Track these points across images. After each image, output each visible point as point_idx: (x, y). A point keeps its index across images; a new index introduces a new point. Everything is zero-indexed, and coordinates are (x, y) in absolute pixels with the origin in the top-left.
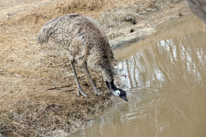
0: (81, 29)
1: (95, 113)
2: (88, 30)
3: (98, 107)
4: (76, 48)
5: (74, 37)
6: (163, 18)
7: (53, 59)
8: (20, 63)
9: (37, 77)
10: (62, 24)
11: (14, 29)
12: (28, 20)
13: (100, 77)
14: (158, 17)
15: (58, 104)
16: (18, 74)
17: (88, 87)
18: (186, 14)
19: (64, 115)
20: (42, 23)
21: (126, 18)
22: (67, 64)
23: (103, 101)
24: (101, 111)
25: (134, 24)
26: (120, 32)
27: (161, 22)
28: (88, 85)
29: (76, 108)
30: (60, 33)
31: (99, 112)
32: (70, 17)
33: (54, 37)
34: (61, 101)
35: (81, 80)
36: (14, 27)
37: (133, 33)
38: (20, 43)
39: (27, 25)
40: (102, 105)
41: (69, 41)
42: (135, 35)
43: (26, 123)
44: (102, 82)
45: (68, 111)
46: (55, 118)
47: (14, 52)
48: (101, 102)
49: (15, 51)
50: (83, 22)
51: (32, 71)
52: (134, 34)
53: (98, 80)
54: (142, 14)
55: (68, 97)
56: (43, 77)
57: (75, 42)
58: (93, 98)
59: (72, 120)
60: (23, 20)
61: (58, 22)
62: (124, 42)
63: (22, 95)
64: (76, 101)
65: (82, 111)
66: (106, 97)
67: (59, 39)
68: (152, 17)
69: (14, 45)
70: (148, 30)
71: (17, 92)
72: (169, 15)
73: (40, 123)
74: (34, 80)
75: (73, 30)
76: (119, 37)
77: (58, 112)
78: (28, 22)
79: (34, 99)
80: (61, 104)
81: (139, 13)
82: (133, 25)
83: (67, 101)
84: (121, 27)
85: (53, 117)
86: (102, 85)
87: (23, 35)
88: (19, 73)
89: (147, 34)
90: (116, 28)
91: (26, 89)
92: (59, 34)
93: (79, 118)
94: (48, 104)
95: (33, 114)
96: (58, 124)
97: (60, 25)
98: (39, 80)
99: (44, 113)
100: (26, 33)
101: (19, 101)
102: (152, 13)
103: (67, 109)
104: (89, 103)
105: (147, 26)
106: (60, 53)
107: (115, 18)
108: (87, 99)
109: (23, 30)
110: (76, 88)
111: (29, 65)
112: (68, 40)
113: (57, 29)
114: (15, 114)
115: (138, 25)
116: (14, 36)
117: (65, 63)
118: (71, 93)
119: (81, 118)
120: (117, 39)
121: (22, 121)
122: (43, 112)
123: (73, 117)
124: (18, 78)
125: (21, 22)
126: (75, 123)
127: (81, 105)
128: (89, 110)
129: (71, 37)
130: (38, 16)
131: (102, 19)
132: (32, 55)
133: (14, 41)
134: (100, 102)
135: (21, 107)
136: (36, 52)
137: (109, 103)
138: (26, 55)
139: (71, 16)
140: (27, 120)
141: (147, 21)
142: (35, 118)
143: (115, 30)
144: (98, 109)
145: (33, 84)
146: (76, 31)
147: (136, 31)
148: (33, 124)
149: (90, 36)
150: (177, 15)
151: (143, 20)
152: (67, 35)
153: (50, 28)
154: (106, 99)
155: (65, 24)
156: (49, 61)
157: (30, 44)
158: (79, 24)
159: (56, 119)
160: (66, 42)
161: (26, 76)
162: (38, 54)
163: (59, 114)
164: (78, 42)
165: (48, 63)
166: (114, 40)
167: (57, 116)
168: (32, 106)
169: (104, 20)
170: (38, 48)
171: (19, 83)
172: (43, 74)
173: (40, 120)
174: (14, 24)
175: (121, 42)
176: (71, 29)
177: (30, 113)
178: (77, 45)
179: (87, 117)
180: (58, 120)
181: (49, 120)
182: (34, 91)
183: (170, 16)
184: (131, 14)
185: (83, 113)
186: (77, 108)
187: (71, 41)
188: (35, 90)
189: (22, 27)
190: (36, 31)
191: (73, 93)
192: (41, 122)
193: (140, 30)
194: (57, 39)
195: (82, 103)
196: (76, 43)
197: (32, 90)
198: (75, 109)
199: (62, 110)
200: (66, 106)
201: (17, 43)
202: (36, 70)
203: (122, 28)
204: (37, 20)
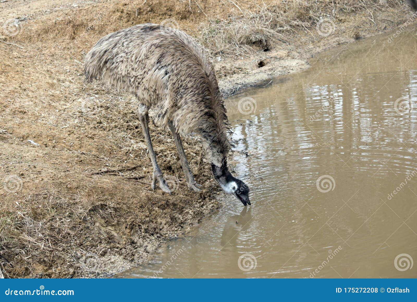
0: (162, 56)
1: (184, 226)
2: (177, 59)
3: (192, 213)
4: (152, 93)
5: (149, 70)
6: (324, 41)
7: (103, 112)
8: (37, 118)
9: (72, 147)
10: (126, 43)
11: (29, 49)
12: (57, 31)
13: (196, 154)
14: (313, 38)
15: (112, 203)
16: (36, 139)
17: (172, 172)
18: (368, 36)
19: (124, 226)
20: (84, 40)
21: (251, 38)
22: (131, 124)
23: (202, 203)
24: (197, 221)
25: (266, 50)
26: (237, 66)
27: (318, 50)
28: (173, 168)
29: (147, 214)
30: (122, 61)
31: (192, 224)
32: (143, 30)
33: (110, 68)
34: (119, 198)
35: (159, 157)
36: (28, 45)
37: (263, 68)
38: (40, 78)
39: (55, 41)
40: (198, 209)
41: (139, 79)
42: (266, 72)
43: (48, 240)
44: (200, 163)
45: (132, 220)
46: (106, 232)
47: (28, 95)
48: (198, 205)
49: (30, 94)
50: (167, 42)
51: (62, 136)
52: (266, 70)
53: (193, 160)
54: (283, 32)
55: (133, 191)
56: (83, 149)
57: (150, 80)
58: (182, 196)
59: (139, 238)
60: (46, 31)
61: (120, 39)
62: (245, 85)
63: (42, 182)
64: (149, 199)
65: (159, 220)
66: (208, 194)
67: (120, 73)
68: (302, 37)
69: (29, 80)
70: (294, 63)
71: (32, 175)
72: (336, 37)
73: (76, 240)
74: (66, 153)
75: (147, 57)
76: (235, 76)
77: (111, 220)
78: (56, 36)
79: (66, 191)
80: (118, 204)
81: (277, 29)
82: (265, 53)
83: (131, 200)
84: (240, 55)
85: (103, 229)
86: (201, 169)
87: (47, 61)
88: (38, 137)
89: (290, 71)
90: (230, 56)
91: (50, 171)
92: (121, 63)
93: (153, 235)
94: (92, 204)
95: (62, 222)
96: (112, 244)
97: (123, 46)
98: (76, 153)
99: (85, 220)
100: (51, 58)
101: (37, 195)
102: (302, 30)
103: (129, 214)
104: (174, 205)
105: (292, 55)
106: (118, 101)
107: (229, 38)
108: (170, 198)
109: (46, 52)
110: (149, 174)
111: (57, 122)
112: (136, 77)
113: (117, 54)
114: (27, 219)
115: (273, 53)
116: (28, 62)
117: (127, 122)
118: (140, 183)
119: (157, 233)
120: (231, 79)
121: (40, 235)
122: (82, 218)
123: (140, 231)
124: (34, 148)
125: (43, 36)
126: (146, 244)
127: (158, 207)
128: (173, 219)
129: (143, 71)
130: (78, 26)
131: (203, 38)
132: (62, 102)
133: (28, 72)
134: (195, 203)
135: (40, 206)
136: (70, 96)
137: (213, 206)
138: (51, 102)
139: (145, 29)
140: (51, 233)
141: (292, 46)
142: (66, 229)
143: (228, 60)
144: (191, 217)
145: (64, 161)
146: (154, 59)
147: (268, 65)
148: (61, 242)
149: (180, 71)
150: (352, 36)
151: (284, 44)
152: (136, 66)
153: (105, 50)
154: (207, 199)
155: (132, 43)
156: (96, 116)
157: (59, 80)
158: (160, 46)
159: (108, 233)
160: (132, 80)
161: (50, 144)
162: (74, 102)
163: (113, 224)
164: (156, 82)
165: (93, 119)
166: (226, 80)
167: (110, 228)
168: (61, 204)
169: (206, 39)
170: (75, 90)
171: (37, 159)
172: (83, 143)
173: (75, 235)
174: (30, 39)
175: (239, 86)
176: (143, 55)
177: (57, 219)
178: (154, 88)
179: (169, 232)
180: (112, 235)
181: (93, 235)
182: (66, 176)
183: (336, 39)
184: (261, 30)
185: (161, 224)
186: (150, 213)
187: (142, 79)
188: (67, 173)
189: (44, 45)
190: (71, 55)
191: (142, 183)
192: (79, 238)
193: (277, 63)
194: (117, 73)
195: (160, 204)
196: (152, 84)
197: (62, 173)
198: (147, 217)
199: (120, 216)
200: (129, 208)
201: (34, 76)
202: (71, 133)
203: (242, 58)
204: (74, 33)
